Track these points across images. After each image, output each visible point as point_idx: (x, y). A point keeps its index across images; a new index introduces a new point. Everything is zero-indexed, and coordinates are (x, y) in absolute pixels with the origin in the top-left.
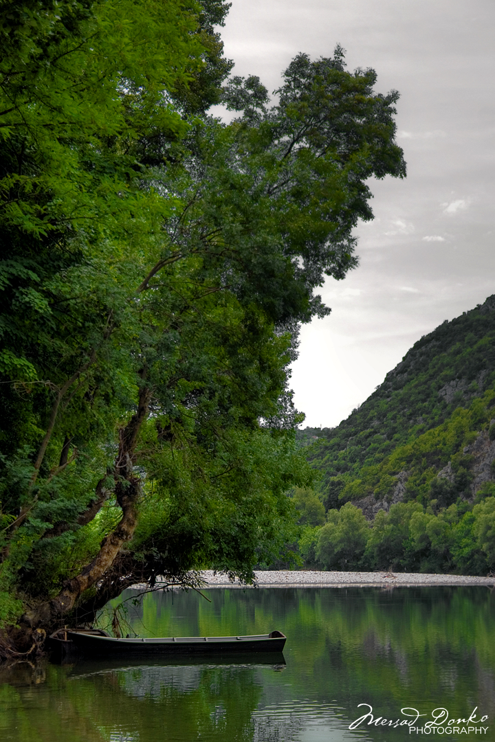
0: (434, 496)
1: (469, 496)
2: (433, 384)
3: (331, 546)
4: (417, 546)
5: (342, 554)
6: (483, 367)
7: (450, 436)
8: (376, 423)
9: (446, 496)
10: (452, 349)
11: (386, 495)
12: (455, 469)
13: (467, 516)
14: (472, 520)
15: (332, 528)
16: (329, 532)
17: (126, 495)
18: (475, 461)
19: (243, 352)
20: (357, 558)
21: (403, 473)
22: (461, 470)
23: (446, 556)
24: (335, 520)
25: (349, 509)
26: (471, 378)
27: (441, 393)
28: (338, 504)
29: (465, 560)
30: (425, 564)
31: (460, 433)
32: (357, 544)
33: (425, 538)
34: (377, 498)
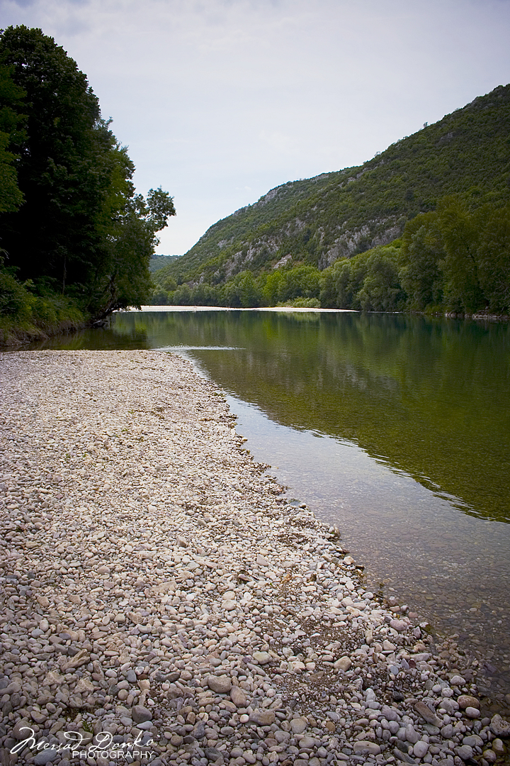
0: (213, 281)
1: (224, 281)
2: (216, 241)
3: (179, 298)
4: (206, 298)
5: (182, 301)
6: (233, 236)
7: (219, 260)
8: (196, 255)
9: (217, 281)
10: (222, 229)
11: (197, 280)
12: (220, 272)
13: (223, 288)
14: (225, 289)
15: (179, 292)
16: (178, 293)
17: (113, 291)
18: (227, 269)
19: (137, 262)
20: (187, 301)
21: (203, 273)
22: (222, 272)
23: (216, 301)
24: (180, 289)
25: (185, 285)
26: (228, 240)
27: (219, 244)
28: (181, 284)
29: (222, 302)
30: (209, 304)
31: (222, 259)
32: (187, 297)
33: (209, 295)
34: (194, 281)
